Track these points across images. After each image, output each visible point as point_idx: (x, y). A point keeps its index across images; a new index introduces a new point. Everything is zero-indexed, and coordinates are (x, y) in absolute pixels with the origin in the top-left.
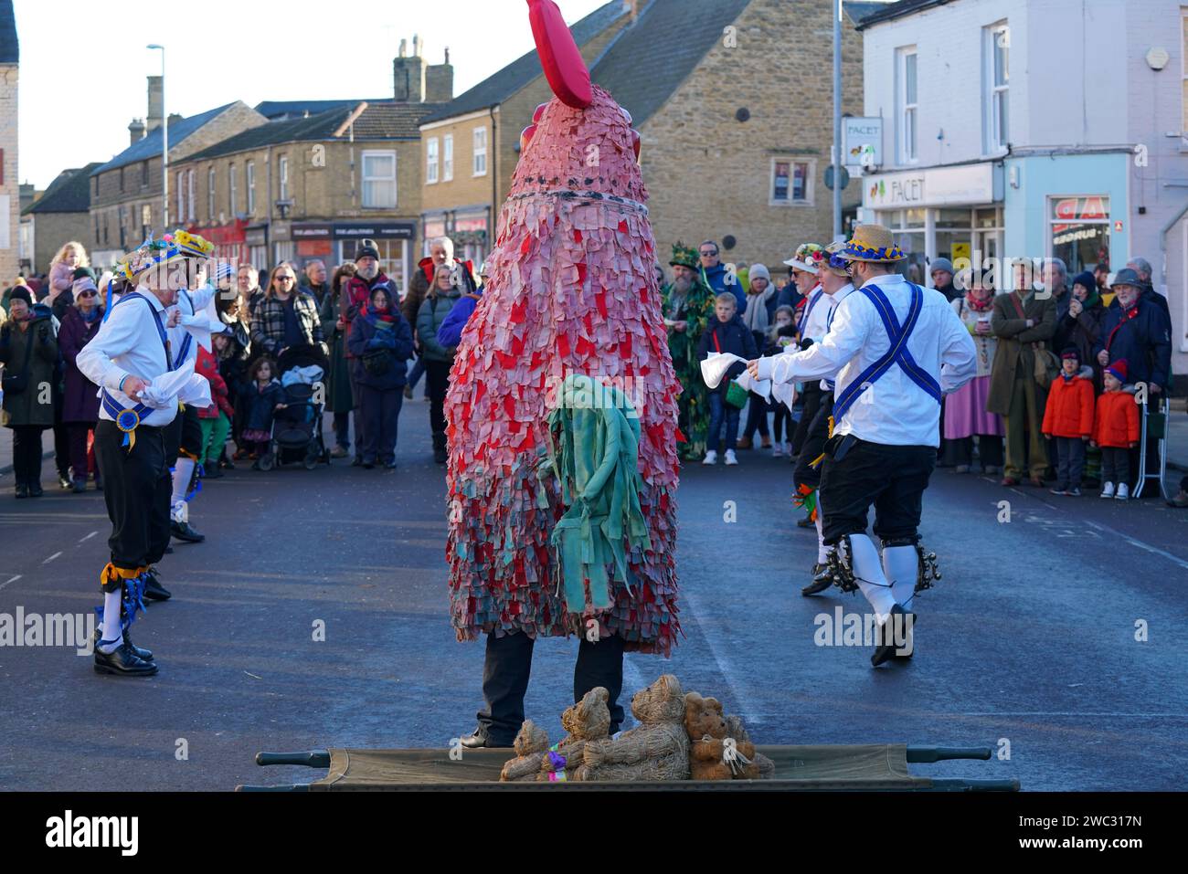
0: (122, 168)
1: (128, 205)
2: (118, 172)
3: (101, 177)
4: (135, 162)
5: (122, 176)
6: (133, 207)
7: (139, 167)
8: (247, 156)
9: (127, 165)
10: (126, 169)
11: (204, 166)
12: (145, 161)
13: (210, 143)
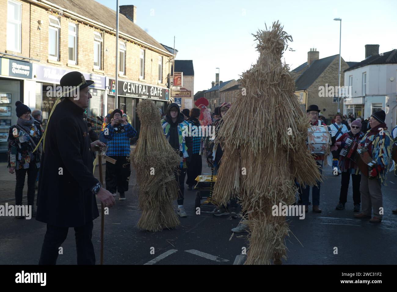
0: (210, 92)
1: (211, 99)
2: (209, 93)
3: (206, 94)
4: (213, 91)
5: (210, 94)
6: (213, 100)
7: (214, 92)
8: (235, 91)
9: (211, 91)
10: (211, 92)
11: (227, 92)
12: (215, 91)
13: (228, 88)
